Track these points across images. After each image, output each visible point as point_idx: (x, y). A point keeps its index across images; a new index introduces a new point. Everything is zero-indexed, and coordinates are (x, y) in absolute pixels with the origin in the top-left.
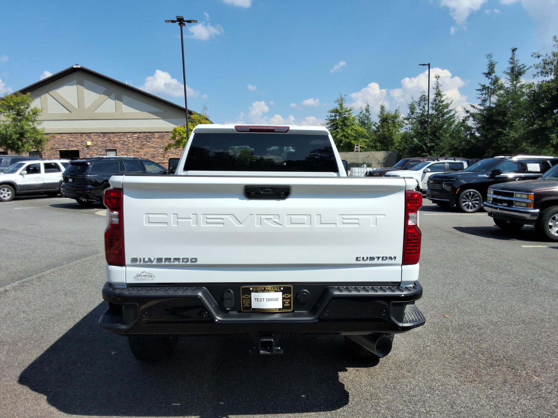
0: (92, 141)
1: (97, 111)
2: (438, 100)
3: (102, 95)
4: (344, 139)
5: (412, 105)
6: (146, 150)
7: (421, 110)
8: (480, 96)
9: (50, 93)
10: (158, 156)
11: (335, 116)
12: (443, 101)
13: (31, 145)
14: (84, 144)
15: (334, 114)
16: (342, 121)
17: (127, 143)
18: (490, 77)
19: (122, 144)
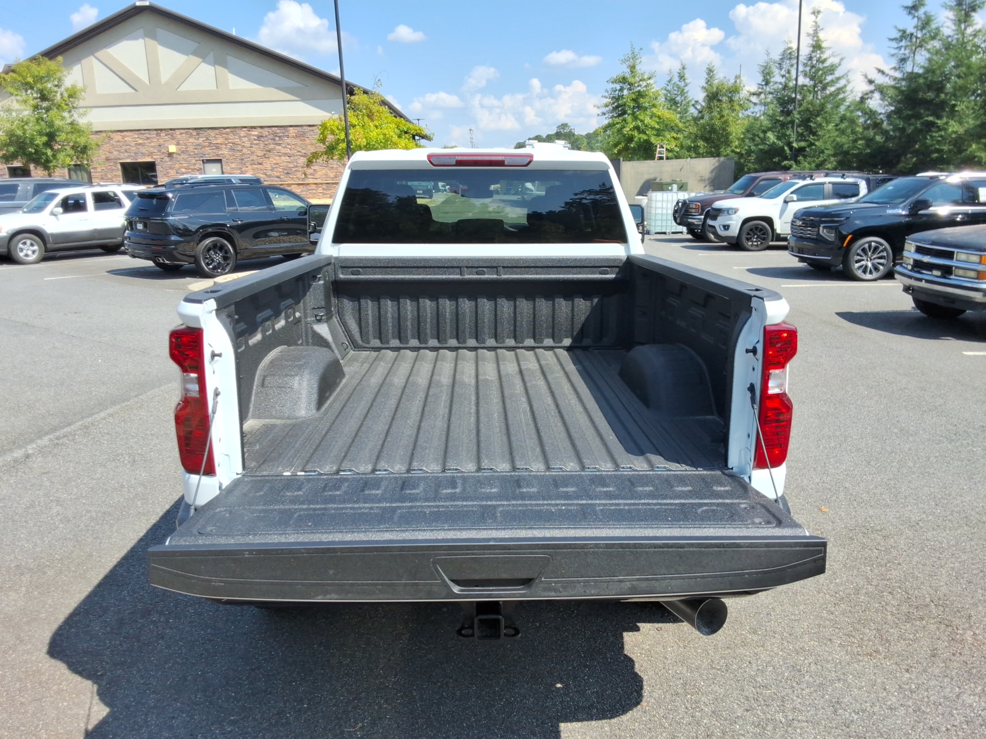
0: (178, 144)
1: (184, 88)
2: (815, 59)
3: (191, 56)
4: (636, 134)
5: (766, 67)
6: (275, 159)
7: (783, 76)
8: (896, 51)
9: (97, 54)
10: (296, 171)
11: (621, 90)
12: (824, 61)
13: (69, 155)
14: (163, 151)
15: (618, 87)
16: (633, 100)
17: (240, 148)
18: (916, 14)
19: (232, 149)
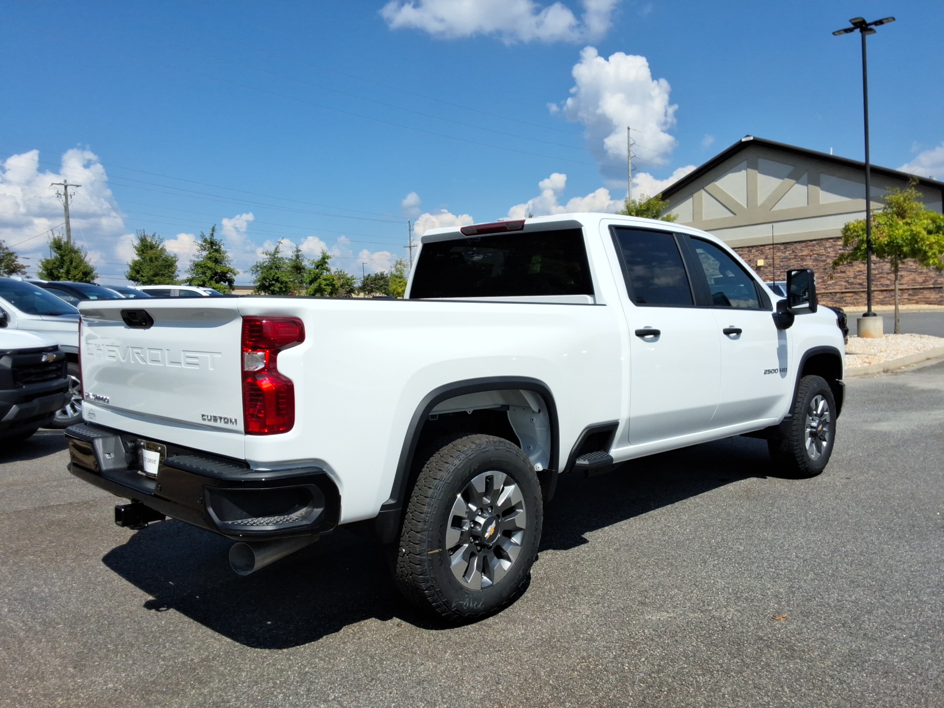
0: (766, 258)
1: (777, 208)
3: (786, 180)
6: (859, 267)
9: (707, 188)
10: (881, 277)
17: (824, 258)
19: (816, 260)
